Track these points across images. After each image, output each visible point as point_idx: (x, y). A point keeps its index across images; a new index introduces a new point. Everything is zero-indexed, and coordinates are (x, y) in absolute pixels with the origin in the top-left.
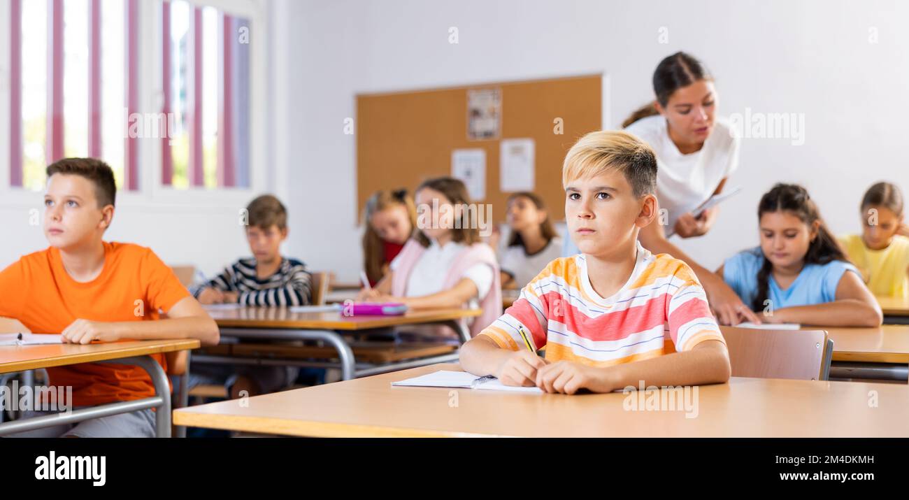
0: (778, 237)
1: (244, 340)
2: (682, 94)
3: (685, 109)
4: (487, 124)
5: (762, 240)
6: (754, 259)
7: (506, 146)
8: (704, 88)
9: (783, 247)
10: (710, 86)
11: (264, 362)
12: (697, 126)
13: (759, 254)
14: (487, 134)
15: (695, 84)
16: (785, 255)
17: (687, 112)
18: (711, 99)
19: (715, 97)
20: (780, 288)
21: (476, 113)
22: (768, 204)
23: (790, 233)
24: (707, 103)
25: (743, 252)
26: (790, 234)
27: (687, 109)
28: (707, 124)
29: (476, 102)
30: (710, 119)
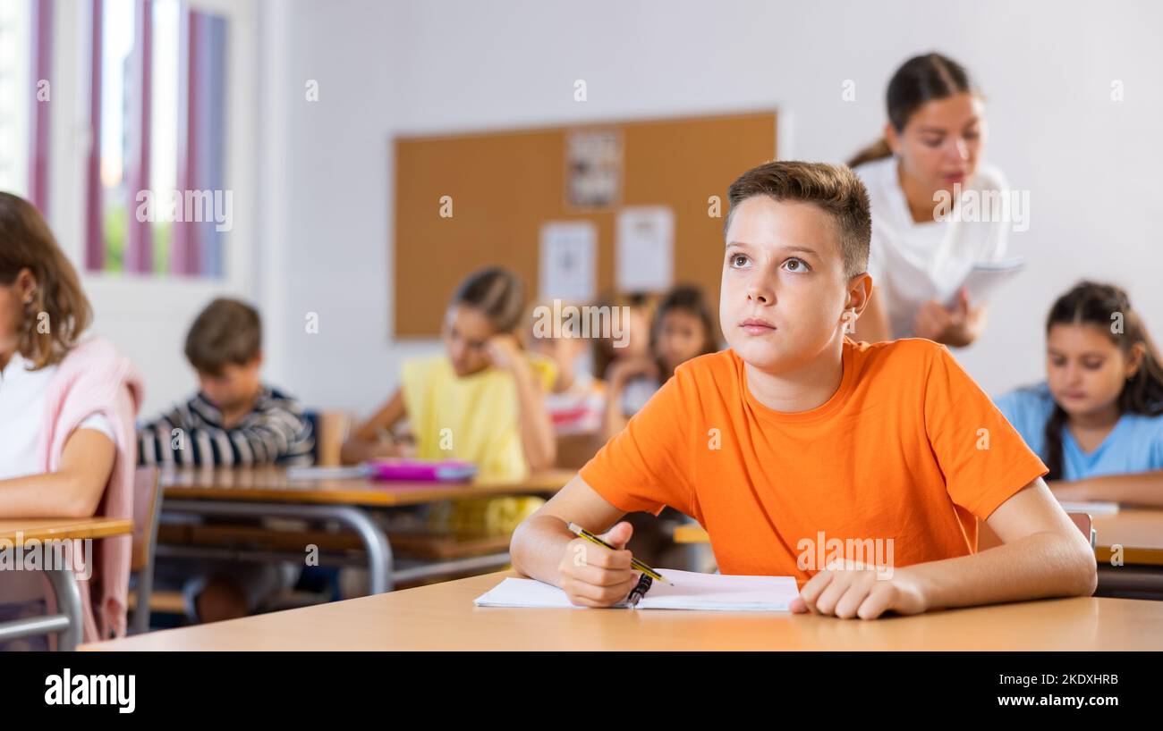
0: (1072, 366)
1: (212, 520)
2: (933, 112)
3: (933, 137)
4: (598, 185)
5: (1050, 372)
6: (1037, 401)
7: (628, 222)
8: (967, 108)
9: (1079, 382)
10: (978, 107)
11: (243, 556)
12: (948, 168)
13: (1045, 394)
14: (600, 202)
15: (955, 99)
16: (1080, 396)
17: (936, 143)
18: (975, 128)
19: (983, 128)
20: (1082, 449)
21: (581, 168)
22: (1062, 312)
23: (1093, 360)
24: (970, 134)
25: (1022, 391)
26: (1091, 363)
27: (937, 138)
28: (964, 167)
29: (582, 149)
30: (972, 159)
